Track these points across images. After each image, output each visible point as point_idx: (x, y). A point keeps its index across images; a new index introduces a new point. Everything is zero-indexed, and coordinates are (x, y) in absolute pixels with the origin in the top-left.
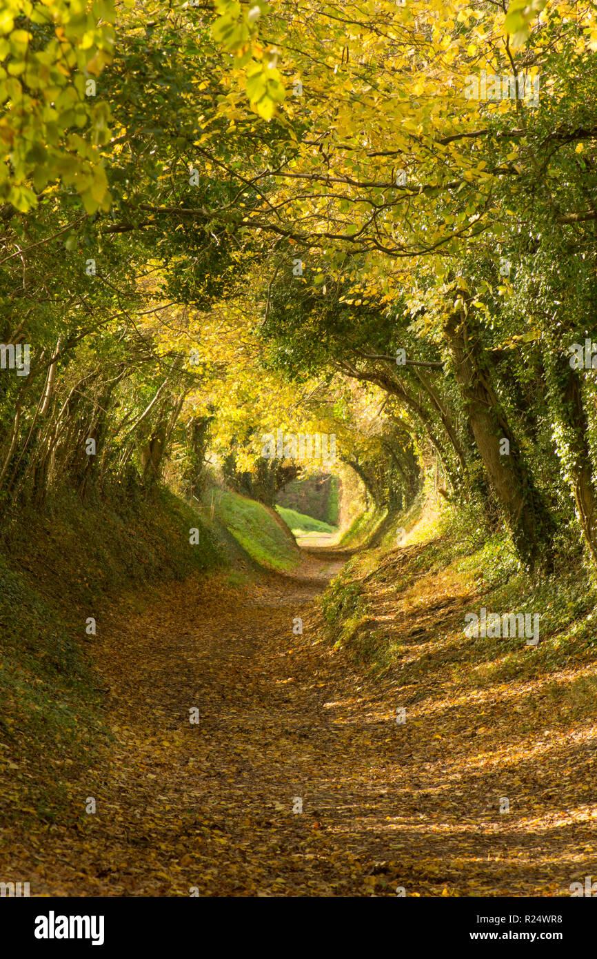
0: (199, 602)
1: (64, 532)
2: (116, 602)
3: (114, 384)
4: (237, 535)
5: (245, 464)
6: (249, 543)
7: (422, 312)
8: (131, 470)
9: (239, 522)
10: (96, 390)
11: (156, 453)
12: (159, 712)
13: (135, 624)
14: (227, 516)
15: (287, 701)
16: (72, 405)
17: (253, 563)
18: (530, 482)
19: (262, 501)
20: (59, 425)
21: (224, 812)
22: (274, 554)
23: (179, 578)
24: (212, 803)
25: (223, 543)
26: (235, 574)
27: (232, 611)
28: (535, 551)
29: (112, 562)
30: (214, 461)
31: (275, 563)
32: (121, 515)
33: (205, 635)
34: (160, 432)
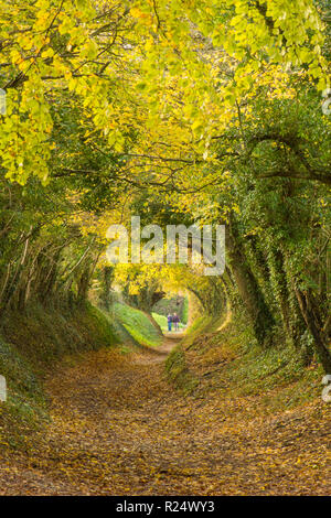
0: (105, 362)
1: (35, 325)
2: (60, 360)
3: (60, 250)
4: (128, 328)
5: (134, 290)
6: (135, 333)
7: (200, 218)
8: (71, 294)
9: (130, 321)
10: (52, 251)
11: (84, 284)
12: (76, 411)
13: (70, 372)
14: (123, 318)
15: (141, 407)
16: (39, 259)
17: (136, 343)
18: (262, 301)
19: (144, 310)
20: (32, 270)
21: (100, 452)
22: (149, 338)
23: (95, 350)
24: (95, 448)
25: (120, 331)
26: (124, 348)
27: (122, 367)
28: (264, 334)
29: (59, 341)
30: (116, 289)
31: (149, 343)
32: (65, 316)
33: (105, 378)
34: (86, 274)
